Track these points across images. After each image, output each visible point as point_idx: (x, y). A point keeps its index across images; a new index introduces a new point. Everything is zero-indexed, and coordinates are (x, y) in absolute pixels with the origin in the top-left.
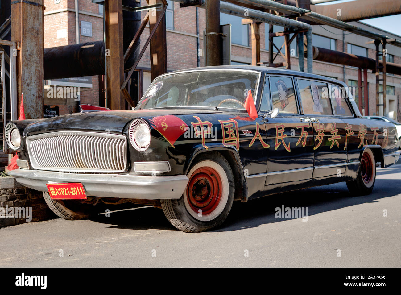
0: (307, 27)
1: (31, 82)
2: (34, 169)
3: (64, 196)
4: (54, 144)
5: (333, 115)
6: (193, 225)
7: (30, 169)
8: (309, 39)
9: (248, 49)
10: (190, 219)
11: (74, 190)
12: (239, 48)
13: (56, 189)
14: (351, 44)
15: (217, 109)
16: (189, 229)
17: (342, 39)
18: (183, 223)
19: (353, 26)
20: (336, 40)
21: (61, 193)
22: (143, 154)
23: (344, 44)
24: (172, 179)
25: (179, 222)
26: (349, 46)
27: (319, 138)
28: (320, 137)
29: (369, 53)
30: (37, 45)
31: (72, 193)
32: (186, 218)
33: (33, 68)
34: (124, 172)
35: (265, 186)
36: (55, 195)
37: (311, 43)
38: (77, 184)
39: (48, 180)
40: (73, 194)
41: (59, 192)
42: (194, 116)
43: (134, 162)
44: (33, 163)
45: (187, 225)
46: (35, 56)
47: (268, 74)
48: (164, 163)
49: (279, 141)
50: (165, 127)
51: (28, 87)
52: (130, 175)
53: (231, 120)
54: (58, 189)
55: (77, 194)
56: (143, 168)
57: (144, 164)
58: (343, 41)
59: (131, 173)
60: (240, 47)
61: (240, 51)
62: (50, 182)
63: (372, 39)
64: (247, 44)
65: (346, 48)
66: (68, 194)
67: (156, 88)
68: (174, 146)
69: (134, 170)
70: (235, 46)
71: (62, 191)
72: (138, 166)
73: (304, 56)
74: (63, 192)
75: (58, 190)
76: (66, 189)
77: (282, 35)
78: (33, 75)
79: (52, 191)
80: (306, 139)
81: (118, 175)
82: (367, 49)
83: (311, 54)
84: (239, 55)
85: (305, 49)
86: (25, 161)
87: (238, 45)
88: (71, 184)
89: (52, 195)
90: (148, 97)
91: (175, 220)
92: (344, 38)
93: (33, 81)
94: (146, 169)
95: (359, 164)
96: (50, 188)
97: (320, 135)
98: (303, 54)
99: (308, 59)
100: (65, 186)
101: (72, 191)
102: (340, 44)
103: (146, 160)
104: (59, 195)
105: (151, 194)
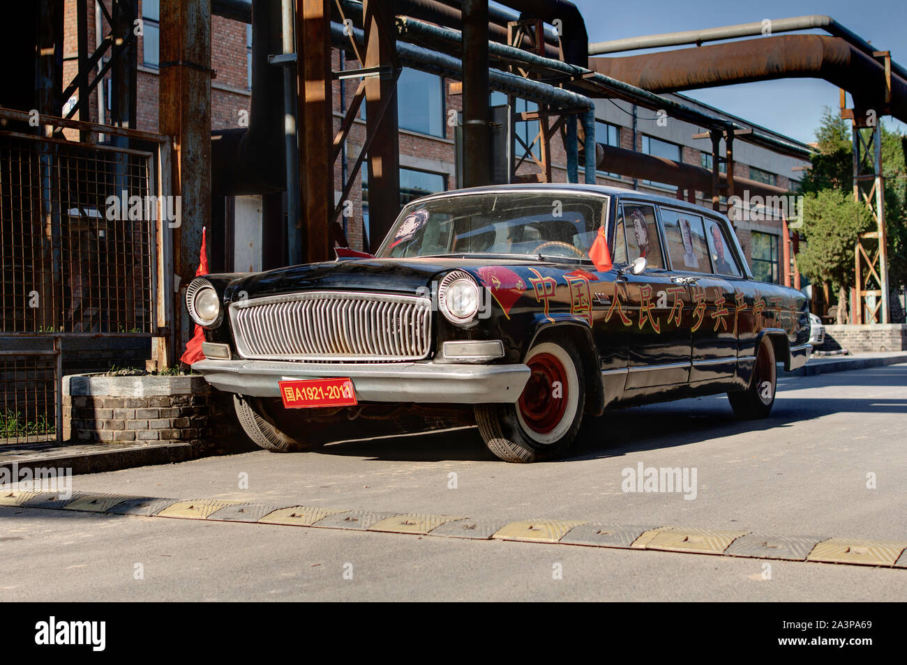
0: (585, 102)
1: (195, 209)
2: (243, 359)
3: (314, 402)
4: (291, 314)
5: (713, 273)
6: (528, 450)
7: (232, 359)
8: (588, 127)
9: (444, 145)
10: (523, 439)
11: (333, 390)
12: (425, 141)
13: (297, 390)
14: (650, 136)
15: (542, 259)
16: (521, 457)
17: (631, 127)
18: (514, 445)
19: (672, 103)
20: (619, 127)
21: (308, 395)
22: (460, 328)
23: (635, 136)
24: (509, 370)
25: (507, 445)
26: (645, 139)
27: (699, 313)
28: (700, 310)
29: (684, 156)
30: (202, 141)
31: (328, 396)
32: (518, 438)
33: (198, 183)
34: (425, 359)
35: (625, 390)
36: (294, 400)
37: (593, 135)
38: (339, 380)
39: (281, 376)
40: (330, 397)
41: (303, 394)
42: (530, 269)
43: (444, 341)
44: (242, 349)
45: (519, 449)
46: (201, 161)
47: (621, 199)
48: (496, 343)
49: (645, 314)
50: (497, 284)
51: (189, 218)
52: (434, 363)
53: (580, 276)
54: (301, 390)
55: (338, 397)
56: (461, 352)
57: (463, 345)
58: (634, 130)
59: (437, 361)
60: (428, 139)
61: (427, 147)
62: (284, 378)
63: (705, 129)
64: (440, 134)
65: (640, 145)
66: (321, 398)
67: (416, 222)
68: (509, 315)
69: (442, 354)
70: (418, 137)
71: (310, 392)
72: (451, 349)
73: (578, 163)
74: (312, 394)
75: (301, 392)
76: (318, 389)
77: (535, 119)
78: (197, 195)
79: (289, 394)
80: (680, 313)
81: (413, 364)
82: (681, 147)
83: (593, 159)
84: (426, 156)
85: (580, 148)
86: (223, 345)
87: (423, 136)
88: (329, 380)
89: (288, 400)
90: (400, 238)
91: (499, 440)
92: (635, 123)
93: (197, 207)
94: (465, 353)
95: (755, 361)
96: (285, 389)
97: (700, 307)
98: (575, 159)
99: (586, 167)
100: (317, 385)
101: (329, 392)
102: (627, 137)
103: (466, 338)
104: (303, 399)
105: (475, 394)
